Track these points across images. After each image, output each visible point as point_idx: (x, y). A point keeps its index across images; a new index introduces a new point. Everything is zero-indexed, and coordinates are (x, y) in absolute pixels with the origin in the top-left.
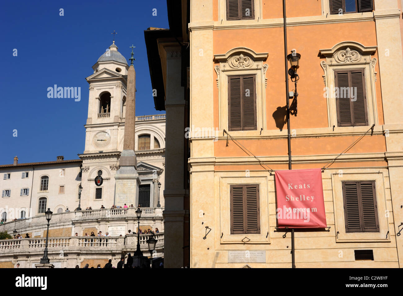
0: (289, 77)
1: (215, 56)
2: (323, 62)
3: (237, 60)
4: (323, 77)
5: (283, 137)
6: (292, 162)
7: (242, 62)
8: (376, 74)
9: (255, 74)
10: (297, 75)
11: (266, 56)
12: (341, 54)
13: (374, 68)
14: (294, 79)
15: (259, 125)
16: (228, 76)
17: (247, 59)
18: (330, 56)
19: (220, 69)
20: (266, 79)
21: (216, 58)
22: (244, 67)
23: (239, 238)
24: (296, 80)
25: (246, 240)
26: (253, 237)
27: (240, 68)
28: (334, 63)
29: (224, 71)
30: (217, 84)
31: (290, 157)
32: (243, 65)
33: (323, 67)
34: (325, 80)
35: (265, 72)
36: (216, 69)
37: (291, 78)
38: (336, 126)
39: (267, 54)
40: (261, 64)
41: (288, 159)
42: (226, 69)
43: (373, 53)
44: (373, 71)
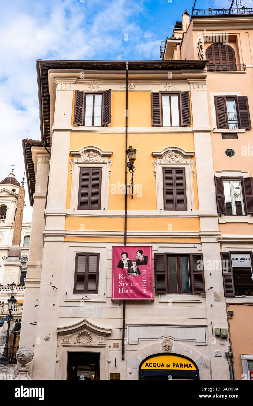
0: (128, 168)
1: (71, 152)
2: (154, 161)
3: (88, 156)
4: (154, 172)
5: (120, 217)
6: (127, 236)
7: (92, 158)
8: (193, 172)
9: (102, 167)
10: (134, 168)
11: (111, 154)
12: (168, 156)
13: (192, 168)
14: (131, 171)
15: (103, 206)
16: (81, 168)
17: (96, 155)
18: (160, 156)
19: (74, 162)
20: (110, 171)
21: (72, 153)
22: (93, 161)
23: (79, 296)
24: (133, 171)
25: (86, 298)
26: (92, 297)
27: (90, 162)
28: (163, 162)
29: (76, 163)
30: (71, 173)
31: (125, 232)
32: (92, 159)
33: (154, 164)
34: (155, 174)
35: (109, 166)
36: (71, 162)
37: (129, 169)
38: (163, 209)
39: (112, 152)
40: (106, 160)
41: (123, 234)
42: (79, 162)
43: (192, 157)
44: (192, 170)
